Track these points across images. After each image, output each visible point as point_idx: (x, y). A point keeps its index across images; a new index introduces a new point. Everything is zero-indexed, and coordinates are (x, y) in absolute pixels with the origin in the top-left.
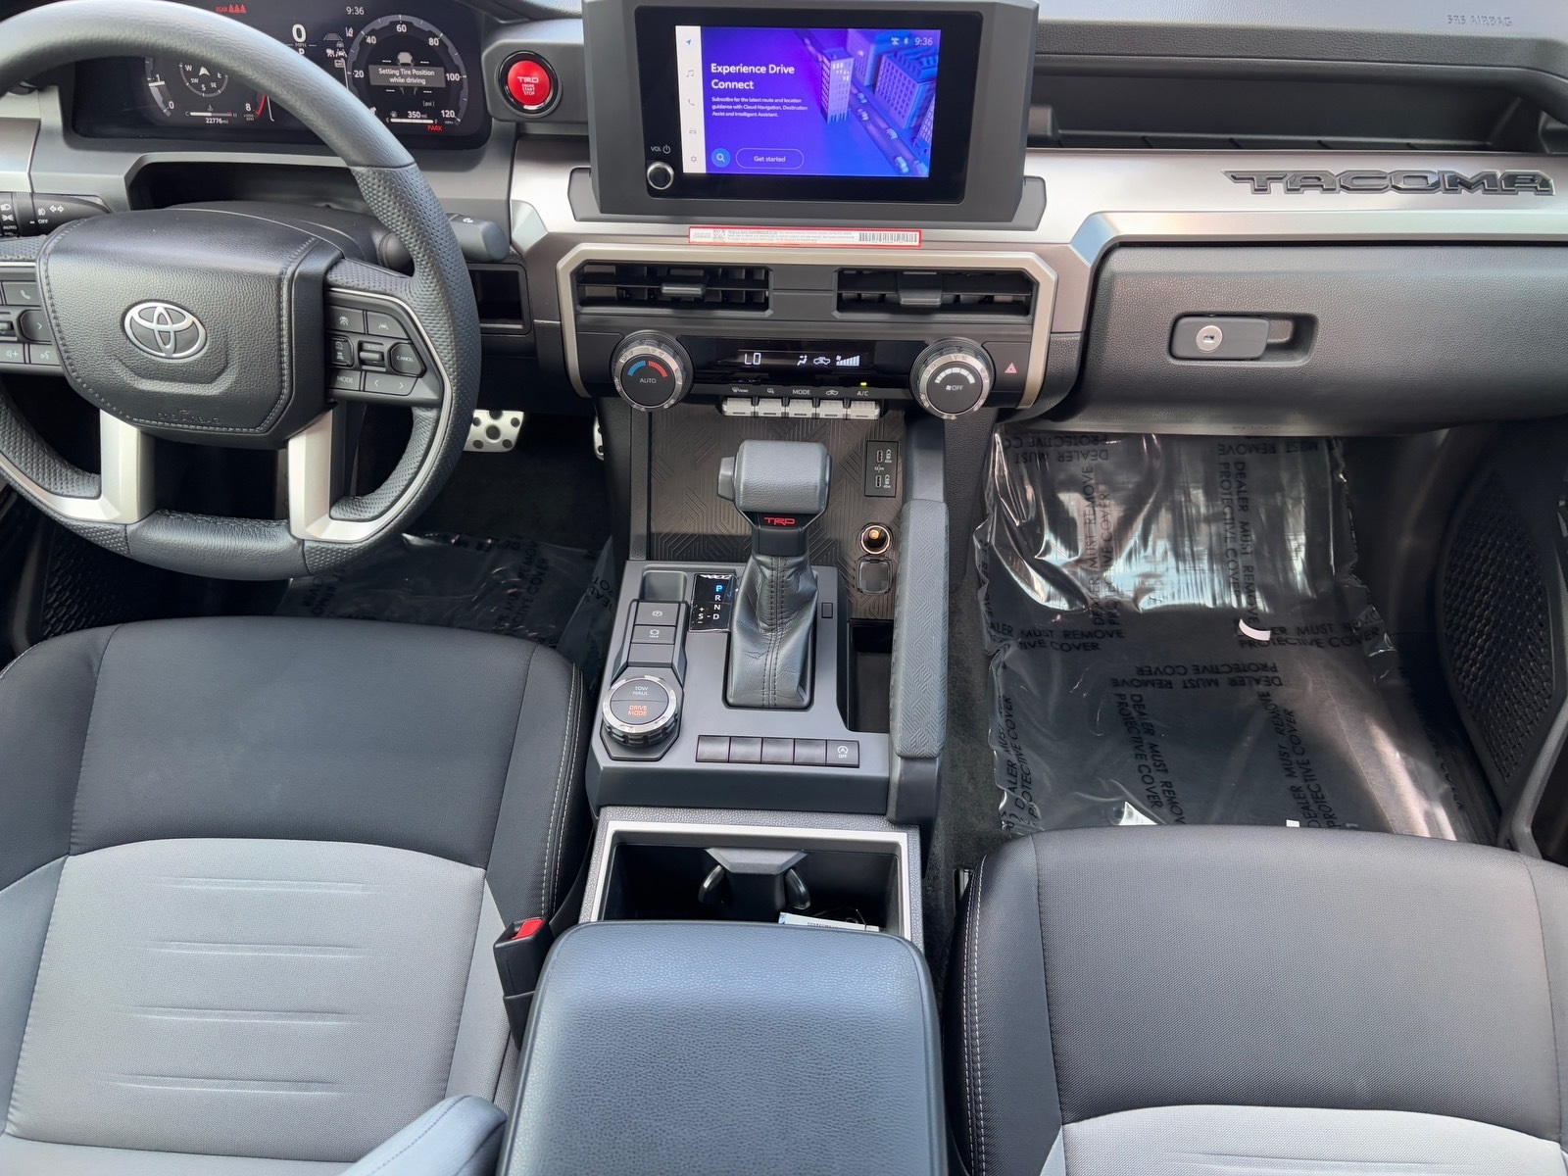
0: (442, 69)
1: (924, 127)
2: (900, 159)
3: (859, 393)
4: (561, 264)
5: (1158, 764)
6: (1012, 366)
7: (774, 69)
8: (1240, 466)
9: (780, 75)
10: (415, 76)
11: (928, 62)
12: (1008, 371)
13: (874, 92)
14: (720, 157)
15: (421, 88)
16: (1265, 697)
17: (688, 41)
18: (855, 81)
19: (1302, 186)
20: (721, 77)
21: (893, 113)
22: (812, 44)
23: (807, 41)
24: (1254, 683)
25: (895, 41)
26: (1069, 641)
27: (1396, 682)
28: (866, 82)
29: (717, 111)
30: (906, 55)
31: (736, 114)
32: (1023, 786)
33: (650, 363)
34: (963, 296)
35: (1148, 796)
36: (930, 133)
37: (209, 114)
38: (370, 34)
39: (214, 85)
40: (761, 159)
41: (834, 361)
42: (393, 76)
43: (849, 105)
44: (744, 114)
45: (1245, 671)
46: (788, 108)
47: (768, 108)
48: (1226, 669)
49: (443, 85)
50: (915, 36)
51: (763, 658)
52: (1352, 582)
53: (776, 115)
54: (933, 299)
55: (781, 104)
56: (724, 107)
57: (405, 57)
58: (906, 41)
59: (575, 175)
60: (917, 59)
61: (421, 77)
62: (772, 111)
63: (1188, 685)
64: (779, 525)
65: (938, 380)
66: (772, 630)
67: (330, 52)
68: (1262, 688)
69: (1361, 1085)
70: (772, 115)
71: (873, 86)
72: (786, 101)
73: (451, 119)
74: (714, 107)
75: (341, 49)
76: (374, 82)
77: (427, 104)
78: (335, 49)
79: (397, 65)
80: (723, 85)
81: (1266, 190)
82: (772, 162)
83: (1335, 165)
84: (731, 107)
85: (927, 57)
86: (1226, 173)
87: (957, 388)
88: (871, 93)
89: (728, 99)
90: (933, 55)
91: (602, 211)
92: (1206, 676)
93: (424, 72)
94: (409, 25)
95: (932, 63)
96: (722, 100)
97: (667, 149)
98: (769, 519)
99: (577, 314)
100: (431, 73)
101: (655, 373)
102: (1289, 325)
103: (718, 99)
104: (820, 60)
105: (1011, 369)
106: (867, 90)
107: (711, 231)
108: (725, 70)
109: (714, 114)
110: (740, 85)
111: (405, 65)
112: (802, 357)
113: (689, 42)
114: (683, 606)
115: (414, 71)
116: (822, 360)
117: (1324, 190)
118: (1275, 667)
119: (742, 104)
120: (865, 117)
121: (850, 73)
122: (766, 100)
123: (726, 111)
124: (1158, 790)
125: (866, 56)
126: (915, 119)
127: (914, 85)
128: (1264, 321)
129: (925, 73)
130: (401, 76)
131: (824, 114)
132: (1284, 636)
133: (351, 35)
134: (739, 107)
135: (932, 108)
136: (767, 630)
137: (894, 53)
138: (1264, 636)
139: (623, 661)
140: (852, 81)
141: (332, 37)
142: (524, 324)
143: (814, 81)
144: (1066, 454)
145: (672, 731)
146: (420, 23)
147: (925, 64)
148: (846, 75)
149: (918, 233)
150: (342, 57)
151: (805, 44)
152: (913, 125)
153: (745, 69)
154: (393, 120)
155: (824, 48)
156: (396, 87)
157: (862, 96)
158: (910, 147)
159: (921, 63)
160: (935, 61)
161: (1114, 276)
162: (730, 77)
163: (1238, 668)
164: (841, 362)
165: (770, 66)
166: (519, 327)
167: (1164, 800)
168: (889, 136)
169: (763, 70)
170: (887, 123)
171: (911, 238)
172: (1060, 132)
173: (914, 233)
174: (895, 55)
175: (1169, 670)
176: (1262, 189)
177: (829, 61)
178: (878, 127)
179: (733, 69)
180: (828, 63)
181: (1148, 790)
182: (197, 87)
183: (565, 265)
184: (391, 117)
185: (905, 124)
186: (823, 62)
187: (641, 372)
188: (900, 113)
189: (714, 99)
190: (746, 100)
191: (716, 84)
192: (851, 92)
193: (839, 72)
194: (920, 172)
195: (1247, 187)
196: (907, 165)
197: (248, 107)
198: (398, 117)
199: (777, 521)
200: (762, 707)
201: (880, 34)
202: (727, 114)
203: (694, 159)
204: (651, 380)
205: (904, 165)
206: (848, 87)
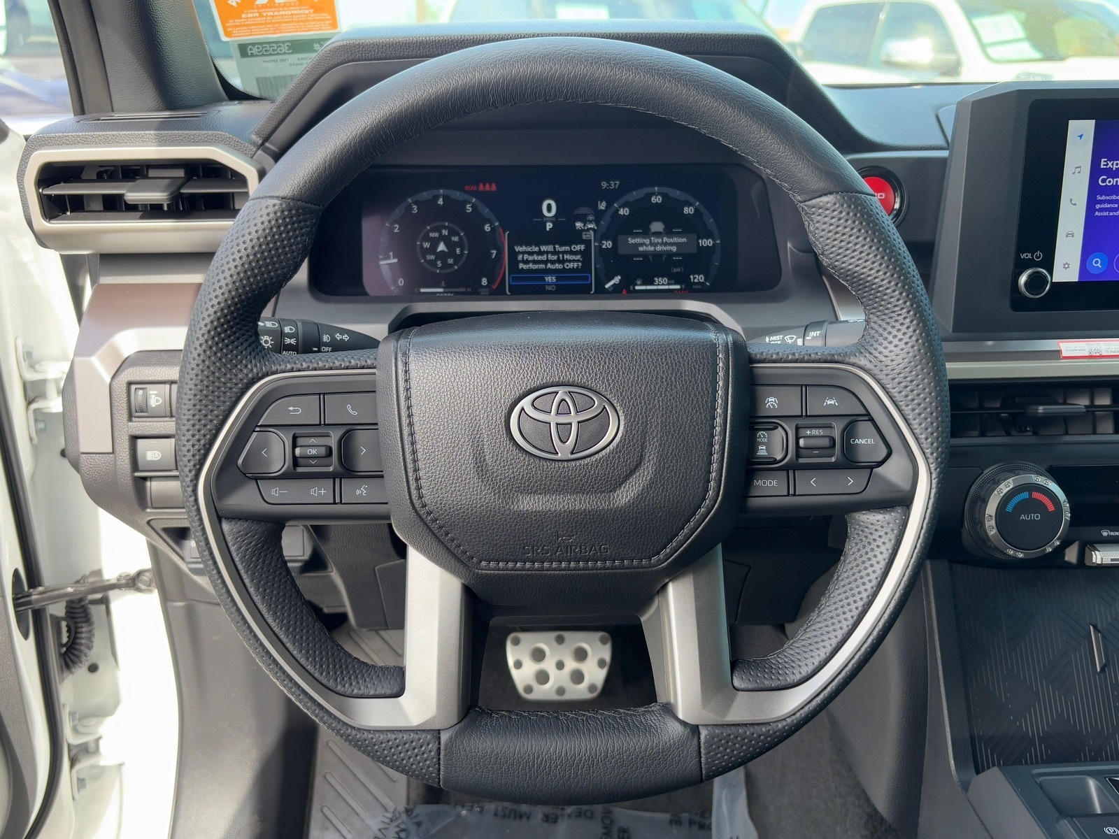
0: (695, 236)
10: (666, 244)
14: (1097, 262)
15: (671, 254)
20: (1110, 173)
29: (1101, 210)
33: (1035, 495)
37: (441, 290)
38: (623, 206)
39: (451, 261)
42: (642, 245)
49: (694, 250)
56: (1109, 206)
57: (657, 226)
61: (671, 244)
67: (579, 225)
73: (699, 283)
74: (1098, 206)
75: (591, 222)
76: (621, 251)
77: (675, 270)
78: (585, 221)
79: (648, 234)
84: (1115, 205)
89: (1115, 197)
93: (676, 240)
94: (664, 196)
96: (1108, 198)
97: (1038, 256)
100: (684, 240)
101: (1040, 507)
103: (1103, 198)
107: (1083, 345)
108: (1116, 165)
111: (657, 234)
113: (1081, 136)
115: (665, 239)
123: (1111, 210)
130: (651, 244)
133: (603, 208)
141: (582, 210)
146: (677, 194)
150: (591, 228)
154: (637, 288)
156: (645, 255)
182: (433, 263)
184: (636, 285)
187: (1018, 511)
189: (1099, 198)
191: (1104, 181)
197: (484, 281)
198: (643, 284)
202: (1111, 214)
203: (1067, 266)
204: (1036, 517)
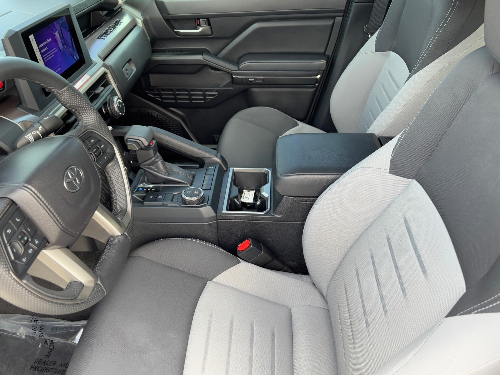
1: (73, 44)
2: (74, 56)
7: (48, 41)
17: (32, 40)
20: (41, 48)
21: (68, 43)
22: (51, 31)
23: (50, 29)
28: (61, 36)
31: (48, 59)
36: (75, 46)
43: (62, 45)
44: (50, 58)
51: (179, 174)
53: (53, 55)
54: (101, 88)
55: (53, 51)
56: (46, 58)
60: (65, 25)
62: (53, 54)
65: (118, 105)
71: (63, 37)
74: (44, 59)
80: (43, 51)
87: (121, 105)
88: (63, 39)
90: (67, 23)
95: (67, 25)
98: (151, 144)
104: (53, 34)
108: (41, 46)
110: (46, 49)
117: (108, 35)
120: (65, 47)
125: (59, 29)
127: (68, 33)
128: (128, 64)
129: (68, 29)
131: (60, 50)
134: (48, 56)
135: (72, 38)
137: (62, 25)
143: (55, 41)
147: (67, 27)
153: (44, 44)
155: (53, 30)
157: (63, 41)
158: (74, 52)
162: (43, 48)
168: (70, 50)
170: (69, 47)
171: (88, 76)
177: (55, 33)
178: (68, 49)
185: (71, 45)
189: (43, 56)
190: (48, 53)
192: (61, 41)
193: (57, 34)
194: (78, 58)
201: (58, 21)
205: (75, 58)
206: (60, 39)
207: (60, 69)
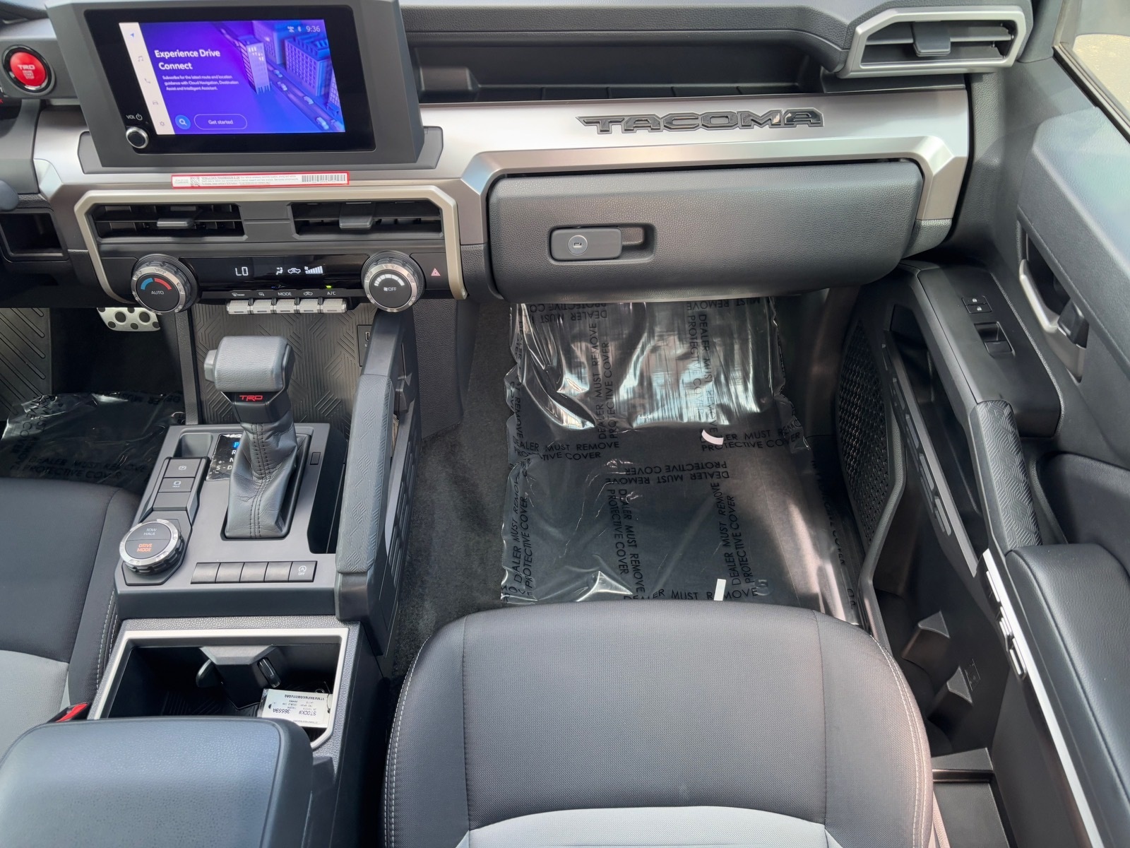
1: (331, 95)
2: (320, 119)
3: (328, 293)
4: (77, 207)
5: (631, 540)
6: (435, 271)
7: (204, 53)
8: (703, 318)
9: (209, 58)
11: (321, 45)
12: (433, 274)
13: (286, 68)
14: (182, 122)
16: (715, 487)
17: (131, 33)
18: (269, 61)
19: (636, 127)
20: (163, 60)
21: (306, 85)
22: (228, 34)
23: (223, 31)
24: (708, 476)
25: (291, 29)
26: (580, 452)
27: (809, 471)
28: (278, 61)
29: (170, 86)
30: (303, 40)
31: (185, 89)
32: (525, 565)
33: (156, 280)
34: (401, 219)
35: (620, 566)
36: (337, 99)
40: (214, 122)
41: (303, 270)
43: (270, 80)
44: (191, 88)
45: (703, 468)
46: (223, 83)
47: (209, 83)
48: (690, 467)
50: (305, 25)
51: (251, 500)
52: (783, 401)
53: (215, 88)
54: (366, 223)
55: (218, 80)
56: (174, 83)
58: (299, 29)
59: (84, 137)
60: (312, 42)
62: (211, 86)
63: (661, 480)
64: (250, 401)
65: (377, 283)
66: (262, 478)
68: (715, 480)
69: (683, 789)
70: (213, 89)
71: (284, 64)
72: (221, 77)
74: (166, 84)
80: (168, 67)
81: (608, 131)
82: (223, 125)
83: (661, 110)
84: (179, 83)
85: (319, 40)
86: (579, 118)
87: (392, 289)
88: (283, 69)
89: (175, 78)
90: (324, 39)
91: (103, 166)
92: (675, 473)
95: (324, 45)
96: (171, 78)
97: (139, 117)
98: (243, 396)
99: (99, 245)
101: (161, 287)
102: (640, 231)
103: (168, 78)
104: (238, 45)
105: (435, 273)
106: (278, 66)
107: (188, 178)
108: (167, 55)
109: (168, 89)
110: (182, 66)
112: (278, 268)
113: (133, 35)
114: (204, 461)
116: (294, 270)
117: (652, 129)
118: (725, 464)
119: (188, 80)
120: (285, 88)
121: (263, 54)
122: (204, 77)
123: (176, 86)
124: (628, 560)
125: (272, 41)
126: (323, 89)
127: (315, 63)
128: (616, 230)
129: (321, 53)
131: (254, 88)
132: (735, 441)
134: (185, 83)
135: (334, 79)
136: (259, 478)
137: (293, 38)
138: (718, 441)
139: (149, 507)
140: (267, 62)
142: (63, 253)
143: (238, 64)
144: (577, 315)
145: (177, 560)
147: (319, 46)
148: (261, 56)
149: (346, 175)
151: (222, 33)
152: (323, 93)
153: (182, 54)
155: (237, 36)
157: (277, 72)
158: (325, 109)
159: (316, 46)
160: (326, 44)
161: (499, 200)
162: (171, 61)
163: (698, 466)
164: (309, 271)
165: (201, 51)
166: (60, 255)
167: (630, 568)
168: (307, 102)
169: (195, 54)
170: (303, 92)
171: (342, 178)
172: (480, 86)
173: (343, 174)
174: (295, 40)
175: (648, 470)
176: (605, 131)
177: (245, 46)
178: (295, 95)
179: (172, 54)
180: (245, 48)
181: (620, 561)
183: (80, 208)
185: (317, 93)
186: (240, 46)
187: (150, 287)
188: (310, 84)
190: (190, 78)
191: (163, 66)
192: (268, 70)
193: (255, 54)
194: (338, 129)
195: (594, 129)
196: (327, 124)
199: (249, 397)
200: (250, 538)
201: (278, 24)
202: (178, 89)
203: (163, 125)
204: (160, 292)
205: (324, 124)
206: (265, 66)
207: (231, 122)
